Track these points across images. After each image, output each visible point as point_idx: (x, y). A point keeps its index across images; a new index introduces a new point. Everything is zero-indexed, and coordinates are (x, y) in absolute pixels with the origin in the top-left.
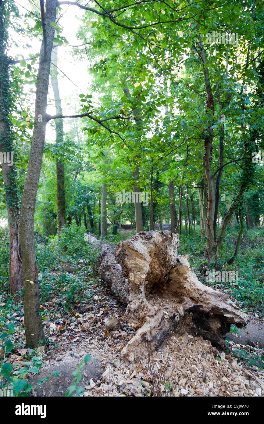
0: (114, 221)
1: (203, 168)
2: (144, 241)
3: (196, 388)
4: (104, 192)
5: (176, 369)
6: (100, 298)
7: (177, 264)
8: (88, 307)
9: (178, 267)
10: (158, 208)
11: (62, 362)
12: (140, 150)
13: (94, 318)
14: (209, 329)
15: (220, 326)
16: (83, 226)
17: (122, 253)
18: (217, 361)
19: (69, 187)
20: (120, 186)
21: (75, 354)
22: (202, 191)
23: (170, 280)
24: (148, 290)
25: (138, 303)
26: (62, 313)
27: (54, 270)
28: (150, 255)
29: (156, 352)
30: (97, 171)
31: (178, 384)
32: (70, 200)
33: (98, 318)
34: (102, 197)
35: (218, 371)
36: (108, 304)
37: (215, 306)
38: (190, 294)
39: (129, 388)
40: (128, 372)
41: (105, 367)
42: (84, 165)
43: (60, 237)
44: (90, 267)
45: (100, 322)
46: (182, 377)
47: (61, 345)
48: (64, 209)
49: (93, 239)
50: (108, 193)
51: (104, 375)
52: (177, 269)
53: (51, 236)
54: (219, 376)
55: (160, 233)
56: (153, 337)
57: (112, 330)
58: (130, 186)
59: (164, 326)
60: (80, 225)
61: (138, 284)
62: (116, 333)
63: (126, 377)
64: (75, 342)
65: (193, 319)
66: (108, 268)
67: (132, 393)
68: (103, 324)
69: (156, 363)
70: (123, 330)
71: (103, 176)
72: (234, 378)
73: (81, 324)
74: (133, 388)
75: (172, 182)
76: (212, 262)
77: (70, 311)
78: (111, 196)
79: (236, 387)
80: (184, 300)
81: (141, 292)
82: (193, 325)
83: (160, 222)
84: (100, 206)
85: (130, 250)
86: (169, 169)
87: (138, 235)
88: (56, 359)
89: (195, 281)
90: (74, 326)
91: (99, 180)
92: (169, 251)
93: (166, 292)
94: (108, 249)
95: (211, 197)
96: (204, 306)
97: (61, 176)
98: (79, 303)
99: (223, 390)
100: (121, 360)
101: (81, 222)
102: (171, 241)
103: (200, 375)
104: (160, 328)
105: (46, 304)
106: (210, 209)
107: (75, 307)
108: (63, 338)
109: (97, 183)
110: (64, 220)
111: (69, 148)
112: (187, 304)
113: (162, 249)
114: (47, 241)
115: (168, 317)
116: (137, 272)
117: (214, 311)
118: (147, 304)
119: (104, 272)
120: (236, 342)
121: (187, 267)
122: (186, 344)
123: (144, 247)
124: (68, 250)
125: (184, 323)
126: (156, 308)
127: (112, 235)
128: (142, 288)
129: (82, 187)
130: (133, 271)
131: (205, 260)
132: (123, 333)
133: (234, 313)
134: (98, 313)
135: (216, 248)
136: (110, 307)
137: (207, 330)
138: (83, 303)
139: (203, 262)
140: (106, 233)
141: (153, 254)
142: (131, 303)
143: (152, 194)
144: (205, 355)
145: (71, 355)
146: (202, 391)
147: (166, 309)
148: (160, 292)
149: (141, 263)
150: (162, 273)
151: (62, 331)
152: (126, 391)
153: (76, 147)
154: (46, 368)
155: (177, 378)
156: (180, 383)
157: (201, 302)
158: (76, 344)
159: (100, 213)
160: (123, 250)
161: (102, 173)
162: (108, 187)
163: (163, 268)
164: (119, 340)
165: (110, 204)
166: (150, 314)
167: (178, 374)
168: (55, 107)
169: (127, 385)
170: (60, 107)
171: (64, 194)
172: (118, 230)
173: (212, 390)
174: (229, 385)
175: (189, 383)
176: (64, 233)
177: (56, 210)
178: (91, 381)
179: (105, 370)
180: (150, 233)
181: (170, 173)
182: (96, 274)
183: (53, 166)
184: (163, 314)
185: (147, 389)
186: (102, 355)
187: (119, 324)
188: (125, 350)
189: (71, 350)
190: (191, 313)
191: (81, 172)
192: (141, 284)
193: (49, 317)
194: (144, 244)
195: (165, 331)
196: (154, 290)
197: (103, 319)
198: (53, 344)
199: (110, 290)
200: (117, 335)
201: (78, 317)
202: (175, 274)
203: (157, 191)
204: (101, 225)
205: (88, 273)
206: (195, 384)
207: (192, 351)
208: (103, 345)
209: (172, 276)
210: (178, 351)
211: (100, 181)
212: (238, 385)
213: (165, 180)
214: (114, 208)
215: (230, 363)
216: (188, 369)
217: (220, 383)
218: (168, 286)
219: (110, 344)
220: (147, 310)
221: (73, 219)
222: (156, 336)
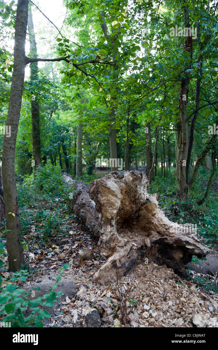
0: (90, 162)
1: (178, 111)
2: (116, 180)
3: (157, 305)
4: (80, 133)
5: (141, 291)
6: (75, 233)
7: (147, 202)
8: (64, 240)
9: (147, 205)
10: (134, 150)
11: (41, 283)
12: (116, 92)
13: (69, 250)
14: (172, 258)
15: (182, 256)
16: (58, 166)
17: (96, 190)
18: (177, 285)
19: (44, 126)
20: (96, 127)
21: (53, 278)
22: (179, 133)
23: (139, 216)
24: (119, 224)
25: (110, 236)
26: (40, 245)
27: (30, 207)
28: (121, 193)
29: (124, 277)
30: (72, 111)
31: (142, 302)
32: (44, 141)
33: (73, 250)
34: (77, 137)
35: (178, 293)
36: (82, 238)
37: (178, 238)
38: (157, 229)
39: (99, 304)
40: (99, 292)
41: (79, 288)
42: (59, 104)
43: (35, 176)
44: (66, 205)
45: (75, 253)
46: (146, 296)
47: (40, 271)
48: (39, 149)
49: (68, 179)
50: (84, 133)
51: (78, 294)
52: (147, 206)
53: (27, 176)
54: (178, 297)
55: (131, 173)
56: (122, 265)
57: (86, 259)
58: (106, 127)
59: (132, 256)
60: (56, 165)
61: (110, 218)
62: (89, 262)
63: (97, 296)
64: (52, 269)
65: (158, 250)
66: (83, 205)
67: (102, 308)
68: (77, 254)
69: (124, 285)
70: (95, 260)
71: (78, 116)
72: (191, 299)
73: (57, 254)
74: (103, 304)
75: (149, 123)
76: (183, 202)
77: (47, 243)
78: (86, 136)
79: (192, 305)
80: (152, 234)
81: (113, 226)
82: (159, 256)
83: (136, 164)
84: (76, 146)
85: (103, 187)
86: (146, 111)
87: (110, 175)
88: (36, 281)
89: (162, 218)
90: (51, 256)
91: (74, 120)
92: (139, 189)
93: (136, 227)
94: (83, 188)
95: (185, 139)
96: (169, 238)
97: (36, 114)
98: (55, 237)
99: (180, 307)
100: (93, 283)
101: (56, 162)
102: (141, 181)
103: (162, 296)
104: (128, 257)
105: (25, 237)
106: (183, 152)
107: (52, 240)
108: (42, 265)
109: (73, 123)
110: (39, 160)
111: (44, 86)
112: (153, 237)
113: (132, 188)
114: (22, 180)
115: (136, 248)
116: (109, 207)
117: (177, 242)
118: (118, 236)
119: (79, 210)
120: (197, 272)
121: (156, 204)
122: (152, 271)
123: (116, 185)
124: (44, 189)
125: (150, 253)
126: (126, 240)
127: (87, 176)
128: (113, 223)
129: (57, 127)
130: (106, 206)
131: (176, 200)
132: (96, 262)
133: (194, 245)
134: (73, 246)
135: (187, 189)
136: (85, 241)
137: (171, 259)
138: (59, 237)
139: (175, 202)
140: (81, 174)
141: (124, 192)
142: (103, 235)
143: (127, 135)
144: (167, 280)
145: (49, 278)
146: (162, 307)
147: (135, 241)
148: (130, 227)
149: (113, 199)
150: (132, 209)
151: (40, 260)
152: (97, 306)
153: (52, 85)
154: (28, 287)
155: (141, 297)
156: (143, 301)
157: (167, 235)
158: (54, 270)
159: (75, 153)
160: (97, 188)
161: (78, 113)
162: (84, 127)
163: (133, 205)
164: (92, 267)
165: (86, 144)
166: (120, 245)
167: (142, 294)
168: (29, 42)
169: (98, 301)
170: (34, 41)
171: (40, 134)
172: (94, 171)
173: (170, 307)
174: (186, 304)
175: (151, 301)
176: (40, 173)
177: (31, 149)
178: (67, 298)
179: (79, 290)
180: (122, 173)
181: (146, 114)
182: (71, 211)
183: (28, 104)
184: (131, 245)
185: (115, 304)
186: (76, 279)
187: (92, 254)
188: (97, 275)
189: (49, 274)
190: (157, 245)
191: (57, 111)
192: (112, 218)
193: (27, 248)
194: (116, 182)
195: (133, 260)
196: (124, 224)
197: (77, 251)
198: (33, 269)
199: (85, 226)
200: (90, 264)
201: (55, 248)
202: (144, 210)
203: (134, 132)
204: (77, 166)
205: (64, 210)
206: (157, 302)
207: (156, 277)
208: (78, 271)
209: (141, 212)
210: (144, 277)
211: (76, 121)
212: (194, 303)
213: (141, 121)
214: (90, 149)
215: (189, 287)
216: (152, 290)
217: (178, 302)
218: (138, 222)
219: (83, 270)
220: (117, 241)
221: (49, 158)
222: (124, 264)
